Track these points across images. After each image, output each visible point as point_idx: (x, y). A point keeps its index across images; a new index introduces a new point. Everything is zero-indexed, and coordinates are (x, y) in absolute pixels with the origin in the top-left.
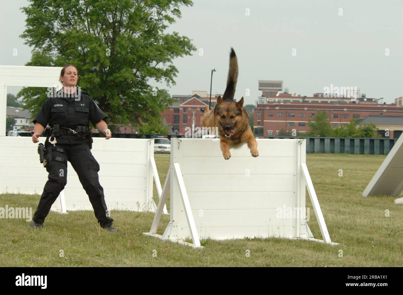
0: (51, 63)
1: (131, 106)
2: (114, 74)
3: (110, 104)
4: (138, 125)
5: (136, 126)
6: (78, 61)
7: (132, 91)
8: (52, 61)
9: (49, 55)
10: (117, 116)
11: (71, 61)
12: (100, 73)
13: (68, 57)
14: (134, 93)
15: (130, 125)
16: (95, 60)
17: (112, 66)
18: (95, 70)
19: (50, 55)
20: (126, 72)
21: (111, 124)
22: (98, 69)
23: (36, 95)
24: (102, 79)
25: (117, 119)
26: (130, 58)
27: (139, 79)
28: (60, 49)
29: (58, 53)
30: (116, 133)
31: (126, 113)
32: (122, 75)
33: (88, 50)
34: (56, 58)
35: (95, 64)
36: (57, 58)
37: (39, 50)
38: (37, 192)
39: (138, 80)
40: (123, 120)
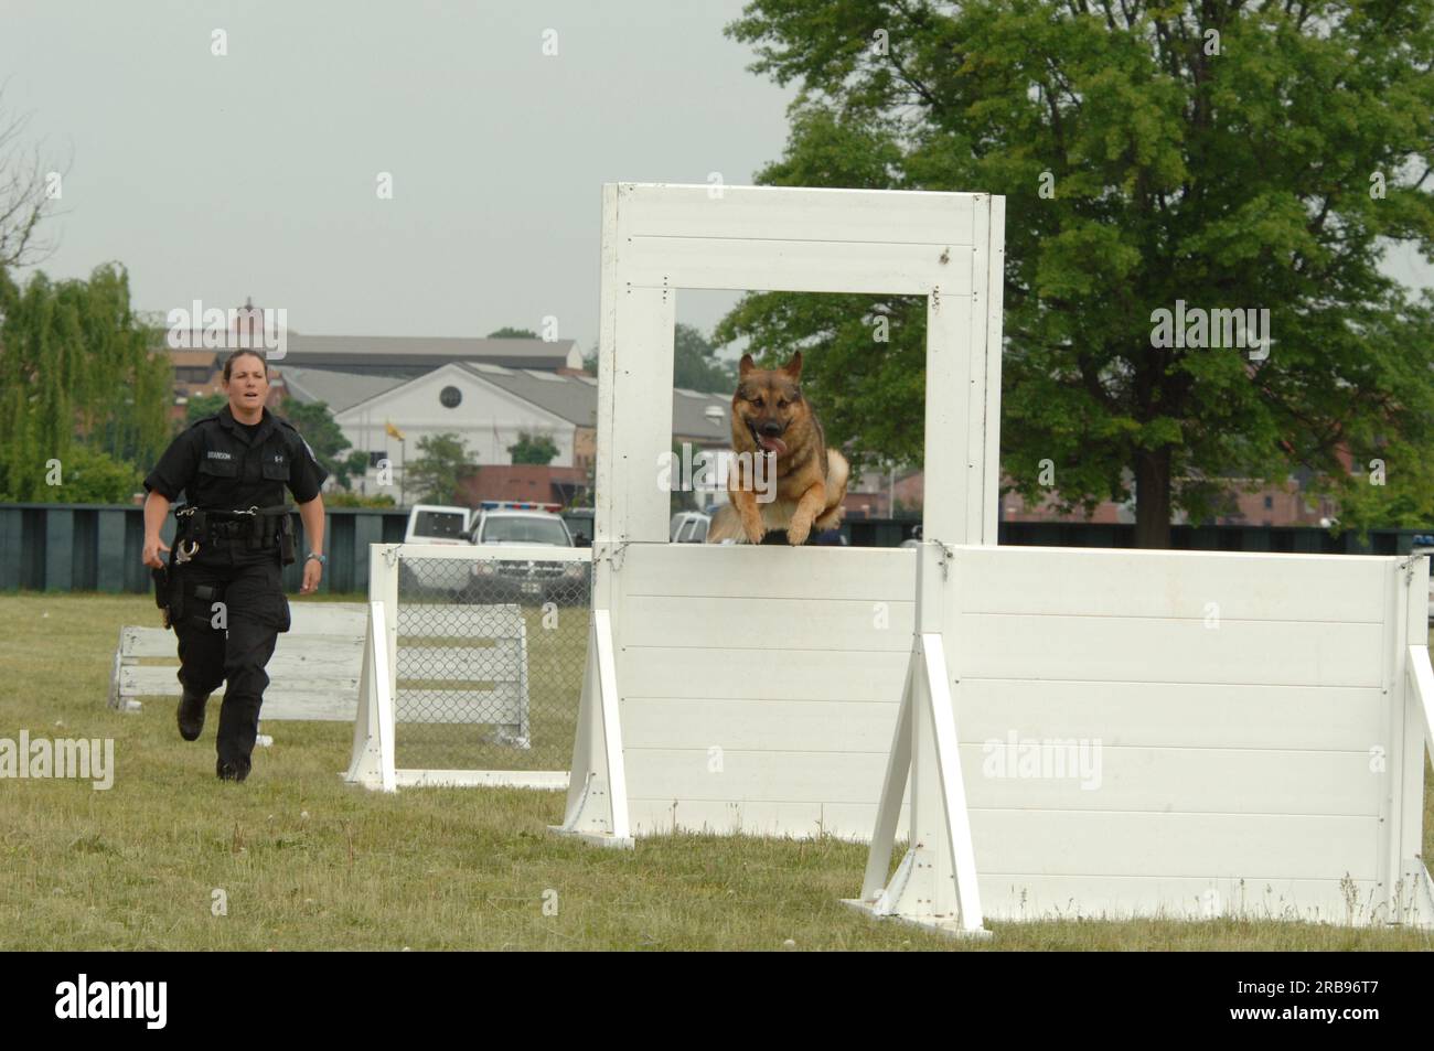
0: (889, 166)
1: (1297, 383)
2: (1209, 224)
3: (1188, 377)
4: (1334, 484)
5: (1326, 489)
6: (1027, 156)
7: (1304, 312)
8: (895, 158)
9: (879, 125)
10: (1224, 438)
11: (988, 161)
12: (1141, 219)
13: (976, 135)
14: (1315, 320)
15: (1291, 479)
16: (1113, 154)
17: (1200, 184)
18: (1115, 203)
19: (884, 127)
20: (1272, 215)
21: (1195, 478)
22: (1126, 197)
23: (813, 331)
24: (1147, 249)
25: (1225, 454)
26: (1289, 143)
27: (1338, 247)
28: (932, 96)
29: (927, 116)
30: (1219, 521)
31: (1271, 422)
32: (1252, 229)
33: (1075, 101)
34: (911, 139)
35: (1113, 174)
36: (919, 143)
37: (828, 101)
38: (829, 828)
39: (1334, 255)
40: (1255, 458)
